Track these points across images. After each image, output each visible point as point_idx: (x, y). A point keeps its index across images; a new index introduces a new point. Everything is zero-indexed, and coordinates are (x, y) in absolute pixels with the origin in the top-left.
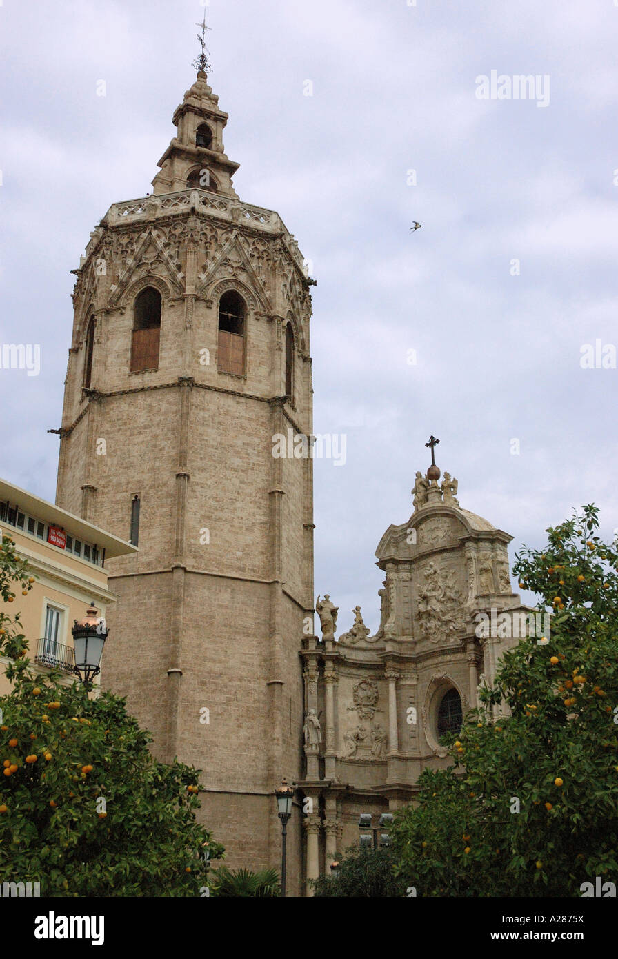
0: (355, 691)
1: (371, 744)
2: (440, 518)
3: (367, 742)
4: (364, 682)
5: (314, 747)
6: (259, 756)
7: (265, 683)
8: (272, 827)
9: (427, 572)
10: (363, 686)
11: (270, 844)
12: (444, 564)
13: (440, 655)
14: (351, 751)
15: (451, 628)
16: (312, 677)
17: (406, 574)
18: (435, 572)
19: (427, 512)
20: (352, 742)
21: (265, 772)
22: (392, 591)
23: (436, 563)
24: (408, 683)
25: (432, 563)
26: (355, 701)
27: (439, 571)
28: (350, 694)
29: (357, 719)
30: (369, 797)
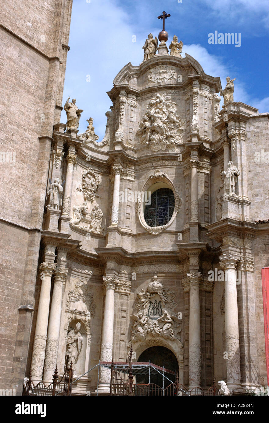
0: (84, 177)
1: (90, 220)
2: (168, 66)
3: (88, 217)
4: (90, 173)
5: (56, 208)
6: (25, 195)
7: (37, 136)
8: (30, 258)
9: (153, 101)
10: (89, 175)
11: (26, 272)
12: (169, 97)
13: (159, 161)
14: (77, 220)
15: (173, 141)
16: (58, 155)
17: (133, 101)
18: (161, 102)
19: (158, 60)
20: (79, 214)
21: (29, 210)
22: (123, 110)
23: (162, 96)
24: (128, 178)
25: (158, 95)
26: (83, 185)
27: (164, 101)
28: (80, 178)
29: (82, 199)
30: (86, 258)
